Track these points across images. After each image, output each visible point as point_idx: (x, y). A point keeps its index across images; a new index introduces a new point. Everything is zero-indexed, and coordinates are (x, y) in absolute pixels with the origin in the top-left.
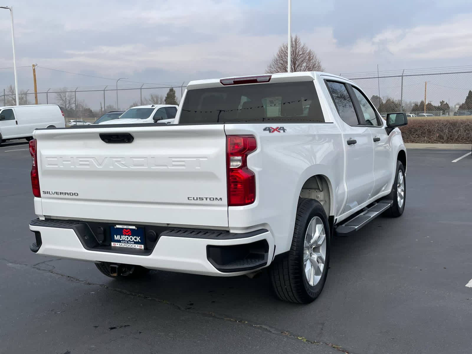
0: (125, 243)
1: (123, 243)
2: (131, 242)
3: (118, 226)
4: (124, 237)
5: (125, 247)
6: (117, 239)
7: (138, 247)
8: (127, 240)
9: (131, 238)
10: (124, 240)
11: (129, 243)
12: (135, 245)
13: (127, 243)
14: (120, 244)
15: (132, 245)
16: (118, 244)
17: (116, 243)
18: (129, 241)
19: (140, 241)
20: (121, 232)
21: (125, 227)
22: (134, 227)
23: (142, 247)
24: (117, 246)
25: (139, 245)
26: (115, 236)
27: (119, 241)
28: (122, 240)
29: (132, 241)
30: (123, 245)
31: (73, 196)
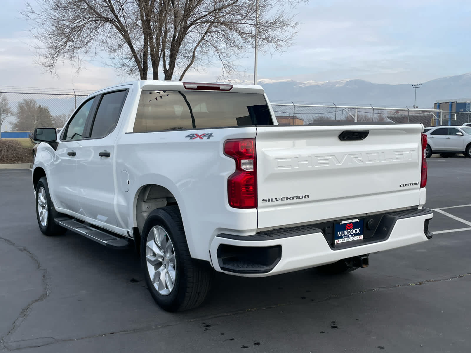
0: (347, 237)
1: (344, 238)
2: (352, 236)
3: (343, 222)
4: (346, 232)
5: (347, 241)
6: (339, 236)
7: (358, 238)
8: (348, 234)
9: (352, 232)
10: (346, 235)
11: (350, 237)
12: (355, 237)
13: (349, 237)
14: (343, 239)
15: (353, 237)
16: (341, 240)
17: (339, 240)
18: (351, 234)
19: (359, 232)
20: (344, 228)
21: (349, 221)
22: (357, 220)
23: (362, 237)
24: (340, 242)
25: (359, 236)
26: (338, 233)
27: (341, 237)
28: (344, 236)
29: (352, 234)
30: (345, 240)
31: (303, 198)
